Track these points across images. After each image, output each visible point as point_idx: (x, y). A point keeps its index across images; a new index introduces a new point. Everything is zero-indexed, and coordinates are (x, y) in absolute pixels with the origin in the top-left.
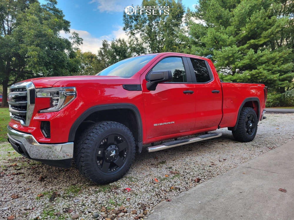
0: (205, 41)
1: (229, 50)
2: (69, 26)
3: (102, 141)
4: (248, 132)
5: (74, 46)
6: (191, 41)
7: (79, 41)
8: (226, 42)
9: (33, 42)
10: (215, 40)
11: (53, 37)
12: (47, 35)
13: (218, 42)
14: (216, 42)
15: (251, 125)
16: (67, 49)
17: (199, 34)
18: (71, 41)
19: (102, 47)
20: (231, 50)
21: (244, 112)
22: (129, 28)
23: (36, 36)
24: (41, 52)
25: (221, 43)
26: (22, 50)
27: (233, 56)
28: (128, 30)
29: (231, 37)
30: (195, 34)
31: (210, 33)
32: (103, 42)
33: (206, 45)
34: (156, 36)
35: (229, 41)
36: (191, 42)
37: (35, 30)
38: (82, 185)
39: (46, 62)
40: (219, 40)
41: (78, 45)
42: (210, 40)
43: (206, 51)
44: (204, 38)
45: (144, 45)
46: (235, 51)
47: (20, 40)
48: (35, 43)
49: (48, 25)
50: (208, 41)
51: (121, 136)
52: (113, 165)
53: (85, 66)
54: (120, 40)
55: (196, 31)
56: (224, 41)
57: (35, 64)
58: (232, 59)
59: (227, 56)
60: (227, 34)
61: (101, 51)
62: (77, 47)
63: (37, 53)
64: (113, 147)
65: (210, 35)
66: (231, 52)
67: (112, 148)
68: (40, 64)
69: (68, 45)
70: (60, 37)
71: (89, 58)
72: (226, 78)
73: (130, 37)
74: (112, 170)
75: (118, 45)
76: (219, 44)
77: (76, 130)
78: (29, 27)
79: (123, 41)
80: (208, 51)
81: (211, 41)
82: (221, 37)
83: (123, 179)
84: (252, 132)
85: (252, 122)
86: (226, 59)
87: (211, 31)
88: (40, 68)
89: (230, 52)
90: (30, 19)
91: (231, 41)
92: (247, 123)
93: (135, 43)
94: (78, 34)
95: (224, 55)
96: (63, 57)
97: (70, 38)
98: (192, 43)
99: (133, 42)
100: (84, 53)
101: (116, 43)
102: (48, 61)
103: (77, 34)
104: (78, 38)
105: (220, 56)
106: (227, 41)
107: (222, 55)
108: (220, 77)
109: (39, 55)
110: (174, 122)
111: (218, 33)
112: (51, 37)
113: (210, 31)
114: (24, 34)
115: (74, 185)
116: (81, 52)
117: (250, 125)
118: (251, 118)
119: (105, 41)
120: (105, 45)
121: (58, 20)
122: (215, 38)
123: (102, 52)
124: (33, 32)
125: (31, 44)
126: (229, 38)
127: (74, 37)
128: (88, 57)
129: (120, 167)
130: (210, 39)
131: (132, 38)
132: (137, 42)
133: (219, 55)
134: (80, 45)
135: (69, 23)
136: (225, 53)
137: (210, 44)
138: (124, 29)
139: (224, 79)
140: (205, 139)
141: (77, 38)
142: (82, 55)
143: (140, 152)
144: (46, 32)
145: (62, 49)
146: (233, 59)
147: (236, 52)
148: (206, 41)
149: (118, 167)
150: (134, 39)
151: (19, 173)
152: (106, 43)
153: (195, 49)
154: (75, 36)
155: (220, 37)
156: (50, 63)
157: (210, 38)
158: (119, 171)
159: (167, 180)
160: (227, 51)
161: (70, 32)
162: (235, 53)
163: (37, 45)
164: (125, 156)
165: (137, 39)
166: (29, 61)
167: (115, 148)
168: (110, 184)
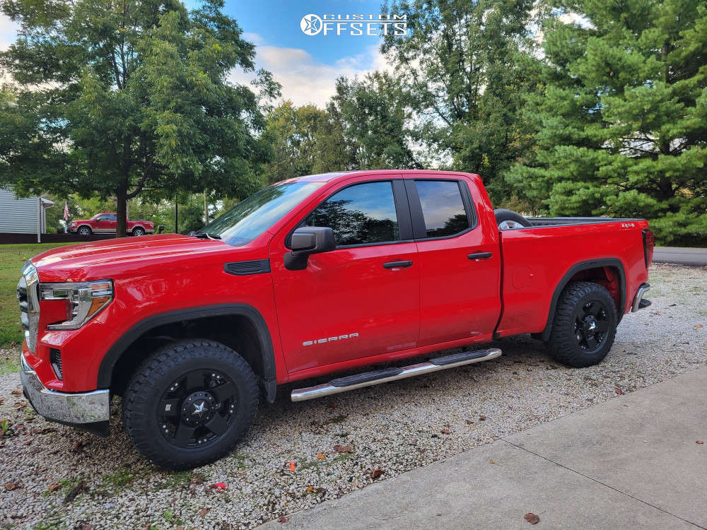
0: (581, 73)
1: (644, 96)
2: (253, 54)
3: (172, 385)
4: (583, 342)
5: (263, 102)
6: (546, 73)
7: (272, 89)
8: (638, 73)
9: (169, 102)
10: (608, 70)
11: (208, 90)
12: (196, 85)
13: (616, 73)
14: (609, 73)
15: (592, 328)
16: (247, 110)
17: (565, 54)
18: (256, 90)
19: (335, 93)
20: (649, 94)
21: (571, 296)
22: (394, 47)
23: (172, 88)
24: (185, 125)
25: (622, 75)
26: (146, 121)
27: (655, 107)
28: (393, 51)
29: (650, 60)
30: (556, 55)
31: (592, 52)
32: (337, 82)
33: (585, 82)
34: (463, 61)
35: (646, 69)
36: (545, 75)
37: (171, 75)
38: (142, 469)
39: (198, 146)
40: (619, 67)
41: (272, 98)
42: (594, 69)
43: (583, 98)
44: (579, 64)
45: (432, 87)
46: (660, 97)
47: (144, 98)
48: (173, 104)
49: (200, 60)
50: (589, 73)
51: (218, 372)
52: (202, 432)
53: (302, 139)
54: (377, 76)
55: (557, 49)
56: (632, 69)
57: (173, 151)
58: (652, 116)
59: (637, 111)
60: (640, 50)
61: (332, 105)
62: (270, 104)
63: (175, 127)
64: (201, 394)
65: (592, 57)
66: (651, 98)
67: (198, 397)
68: (184, 151)
69: (249, 100)
70: (230, 85)
71: (310, 119)
72: (635, 168)
73: (397, 68)
74: (200, 442)
75: (374, 89)
76: (618, 78)
77: (113, 365)
78: (158, 69)
79: (385, 76)
80: (589, 97)
81: (597, 71)
82: (623, 61)
83: (227, 459)
84: (598, 342)
85: (599, 317)
86: (635, 118)
87: (595, 46)
88: (185, 160)
89: (646, 99)
90: (158, 51)
91: (652, 69)
92: (580, 323)
93: (411, 82)
94: (270, 74)
95: (630, 108)
96: (235, 132)
97: (254, 83)
98: (549, 77)
99: (405, 81)
100: (300, 109)
101: (369, 82)
102: (202, 143)
103: (268, 74)
104: (271, 84)
105: (619, 110)
106: (640, 68)
107: (623, 109)
108: (620, 164)
109: (179, 131)
110: (357, 335)
111: (615, 51)
112: (205, 90)
113: (592, 47)
114: (151, 85)
115: (128, 466)
116: (292, 106)
117: (590, 326)
118: (595, 310)
119: (342, 79)
120: (341, 89)
121: (220, 48)
122: (608, 64)
123: (336, 105)
124: (165, 81)
125: (164, 108)
126: (645, 60)
127: (262, 82)
128: (308, 119)
129: (219, 436)
130: (593, 65)
131: (402, 69)
132: (415, 79)
133: (616, 108)
134: (275, 98)
135: (252, 47)
136: (631, 103)
137: (593, 79)
138: (384, 51)
139: (629, 169)
140: (446, 367)
141: (268, 82)
142: (294, 113)
143: (272, 402)
144: (194, 79)
145: (236, 111)
146: (654, 116)
147: (662, 99)
148: (584, 72)
149: (215, 434)
150: (408, 72)
151: (49, 429)
152: (344, 84)
153: (555, 94)
154: (264, 79)
155: (620, 59)
156: (206, 147)
157: (594, 63)
158: (216, 442)
159: (315, 469)
160: (637, 97)
161: (253, 70)
162: (662, 101)
163: (178, 109)
164: (231, 411)
165: (414, 73)
166: (162, 146)
167: (205, 398)
168: (195, 470)
